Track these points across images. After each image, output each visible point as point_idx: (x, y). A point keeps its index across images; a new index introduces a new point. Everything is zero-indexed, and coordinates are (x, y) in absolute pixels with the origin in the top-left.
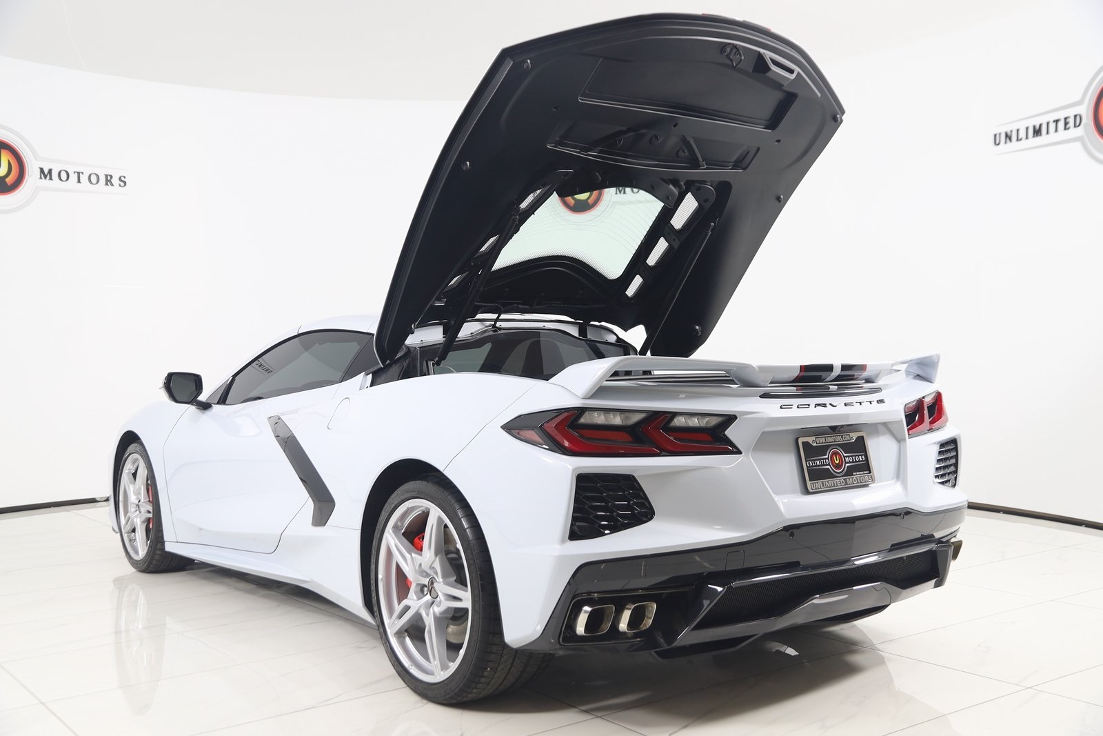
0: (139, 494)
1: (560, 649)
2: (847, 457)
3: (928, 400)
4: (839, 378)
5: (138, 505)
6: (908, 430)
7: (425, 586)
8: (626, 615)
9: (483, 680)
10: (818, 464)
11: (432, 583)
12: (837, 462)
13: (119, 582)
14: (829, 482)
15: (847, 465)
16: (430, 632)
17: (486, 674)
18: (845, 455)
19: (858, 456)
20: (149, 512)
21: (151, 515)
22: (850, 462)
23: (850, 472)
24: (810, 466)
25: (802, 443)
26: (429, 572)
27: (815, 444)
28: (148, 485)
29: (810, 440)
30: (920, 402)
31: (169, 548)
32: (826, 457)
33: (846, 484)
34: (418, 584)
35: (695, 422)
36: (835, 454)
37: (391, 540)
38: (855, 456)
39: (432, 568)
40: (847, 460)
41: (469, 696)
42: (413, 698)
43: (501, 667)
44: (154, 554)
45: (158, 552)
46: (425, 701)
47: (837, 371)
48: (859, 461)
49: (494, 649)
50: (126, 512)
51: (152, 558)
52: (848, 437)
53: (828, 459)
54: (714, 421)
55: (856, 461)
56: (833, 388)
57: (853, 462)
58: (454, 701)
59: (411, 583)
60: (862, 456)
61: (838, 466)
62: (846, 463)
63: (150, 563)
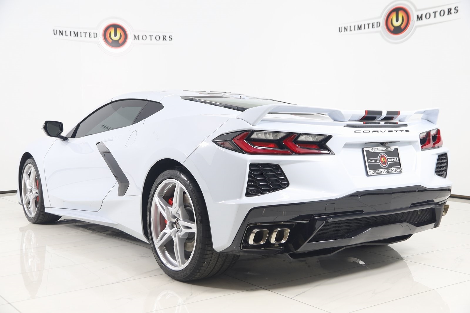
0: (32, 184)
1: (241, 251)
2: (389, 158)
3: (433, 133)
4: (385, 118)
5: (31, 190)
6: (422, 147)
7: (174, 223)
8: (274, 235)
9: (202, 268)
10: (374, 161)
11: (178, 221)
12: (384, 161)
13: (22, 230)
14: (379, 171)
15: (389, 163)
16: (176, 246)
17: (204, 265)
18: (388, 157)
19: (395, 158)
20: (37, 193)
21: (38, 195)
22: (390, 161)
23: (390, 166)
24: (369, 163)
25: (366, 150)
26: (177, 215)
27: (372, 152)
28: (36, 179)
29: (370, 149)
30: (428, 133)
31: (47, 210)
32: (378, 158)
33: (388, 172)
34: (170, 222)
35: (310, 139)
36: (383, 157)
37: (157, 200)
38: (393, 158)
39: (177, 213)
40: (389, 160)
41: (196, 277)
42: (168, 279)
43: (212, 262)
44: (40, 214)
45: (42, 213)
46: (174, 280)
47: (384, 114)
48: (395, 161)
49: (208, 252)
50: (25, 193)
51: (39, 216)
52: (389, 149)
53: (379, 159)
54: (320, 138)
55: (393, 161)
56: (382, 123)
57: (392, 161)
58: (188, 280)
59: (167, 221)
60: (397, 158)
61: (384, 163)
62: (388, 162)
63: (38, 219)
